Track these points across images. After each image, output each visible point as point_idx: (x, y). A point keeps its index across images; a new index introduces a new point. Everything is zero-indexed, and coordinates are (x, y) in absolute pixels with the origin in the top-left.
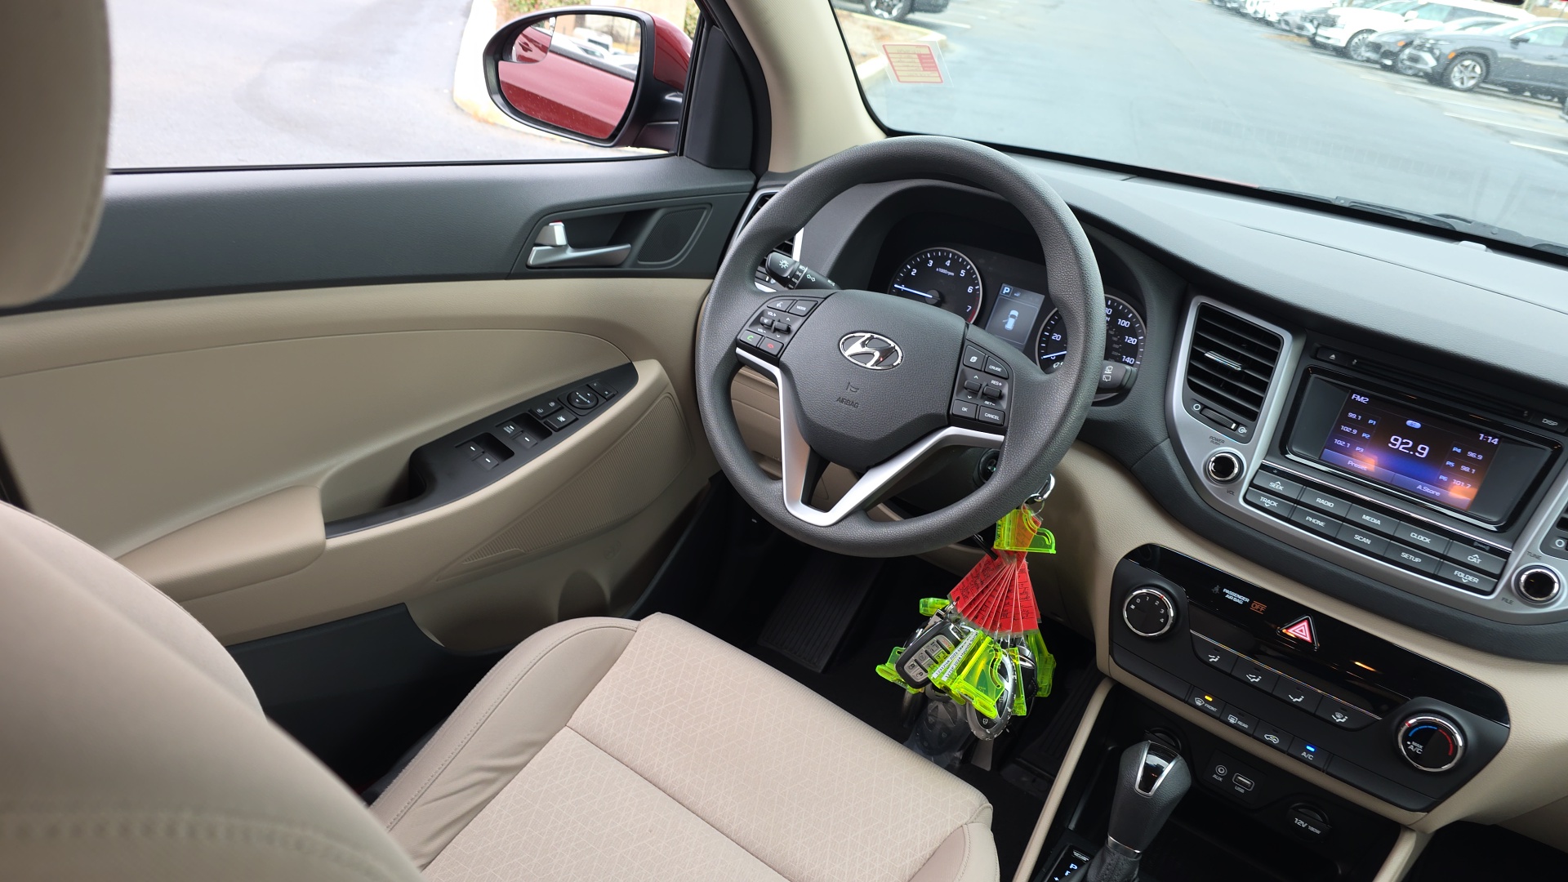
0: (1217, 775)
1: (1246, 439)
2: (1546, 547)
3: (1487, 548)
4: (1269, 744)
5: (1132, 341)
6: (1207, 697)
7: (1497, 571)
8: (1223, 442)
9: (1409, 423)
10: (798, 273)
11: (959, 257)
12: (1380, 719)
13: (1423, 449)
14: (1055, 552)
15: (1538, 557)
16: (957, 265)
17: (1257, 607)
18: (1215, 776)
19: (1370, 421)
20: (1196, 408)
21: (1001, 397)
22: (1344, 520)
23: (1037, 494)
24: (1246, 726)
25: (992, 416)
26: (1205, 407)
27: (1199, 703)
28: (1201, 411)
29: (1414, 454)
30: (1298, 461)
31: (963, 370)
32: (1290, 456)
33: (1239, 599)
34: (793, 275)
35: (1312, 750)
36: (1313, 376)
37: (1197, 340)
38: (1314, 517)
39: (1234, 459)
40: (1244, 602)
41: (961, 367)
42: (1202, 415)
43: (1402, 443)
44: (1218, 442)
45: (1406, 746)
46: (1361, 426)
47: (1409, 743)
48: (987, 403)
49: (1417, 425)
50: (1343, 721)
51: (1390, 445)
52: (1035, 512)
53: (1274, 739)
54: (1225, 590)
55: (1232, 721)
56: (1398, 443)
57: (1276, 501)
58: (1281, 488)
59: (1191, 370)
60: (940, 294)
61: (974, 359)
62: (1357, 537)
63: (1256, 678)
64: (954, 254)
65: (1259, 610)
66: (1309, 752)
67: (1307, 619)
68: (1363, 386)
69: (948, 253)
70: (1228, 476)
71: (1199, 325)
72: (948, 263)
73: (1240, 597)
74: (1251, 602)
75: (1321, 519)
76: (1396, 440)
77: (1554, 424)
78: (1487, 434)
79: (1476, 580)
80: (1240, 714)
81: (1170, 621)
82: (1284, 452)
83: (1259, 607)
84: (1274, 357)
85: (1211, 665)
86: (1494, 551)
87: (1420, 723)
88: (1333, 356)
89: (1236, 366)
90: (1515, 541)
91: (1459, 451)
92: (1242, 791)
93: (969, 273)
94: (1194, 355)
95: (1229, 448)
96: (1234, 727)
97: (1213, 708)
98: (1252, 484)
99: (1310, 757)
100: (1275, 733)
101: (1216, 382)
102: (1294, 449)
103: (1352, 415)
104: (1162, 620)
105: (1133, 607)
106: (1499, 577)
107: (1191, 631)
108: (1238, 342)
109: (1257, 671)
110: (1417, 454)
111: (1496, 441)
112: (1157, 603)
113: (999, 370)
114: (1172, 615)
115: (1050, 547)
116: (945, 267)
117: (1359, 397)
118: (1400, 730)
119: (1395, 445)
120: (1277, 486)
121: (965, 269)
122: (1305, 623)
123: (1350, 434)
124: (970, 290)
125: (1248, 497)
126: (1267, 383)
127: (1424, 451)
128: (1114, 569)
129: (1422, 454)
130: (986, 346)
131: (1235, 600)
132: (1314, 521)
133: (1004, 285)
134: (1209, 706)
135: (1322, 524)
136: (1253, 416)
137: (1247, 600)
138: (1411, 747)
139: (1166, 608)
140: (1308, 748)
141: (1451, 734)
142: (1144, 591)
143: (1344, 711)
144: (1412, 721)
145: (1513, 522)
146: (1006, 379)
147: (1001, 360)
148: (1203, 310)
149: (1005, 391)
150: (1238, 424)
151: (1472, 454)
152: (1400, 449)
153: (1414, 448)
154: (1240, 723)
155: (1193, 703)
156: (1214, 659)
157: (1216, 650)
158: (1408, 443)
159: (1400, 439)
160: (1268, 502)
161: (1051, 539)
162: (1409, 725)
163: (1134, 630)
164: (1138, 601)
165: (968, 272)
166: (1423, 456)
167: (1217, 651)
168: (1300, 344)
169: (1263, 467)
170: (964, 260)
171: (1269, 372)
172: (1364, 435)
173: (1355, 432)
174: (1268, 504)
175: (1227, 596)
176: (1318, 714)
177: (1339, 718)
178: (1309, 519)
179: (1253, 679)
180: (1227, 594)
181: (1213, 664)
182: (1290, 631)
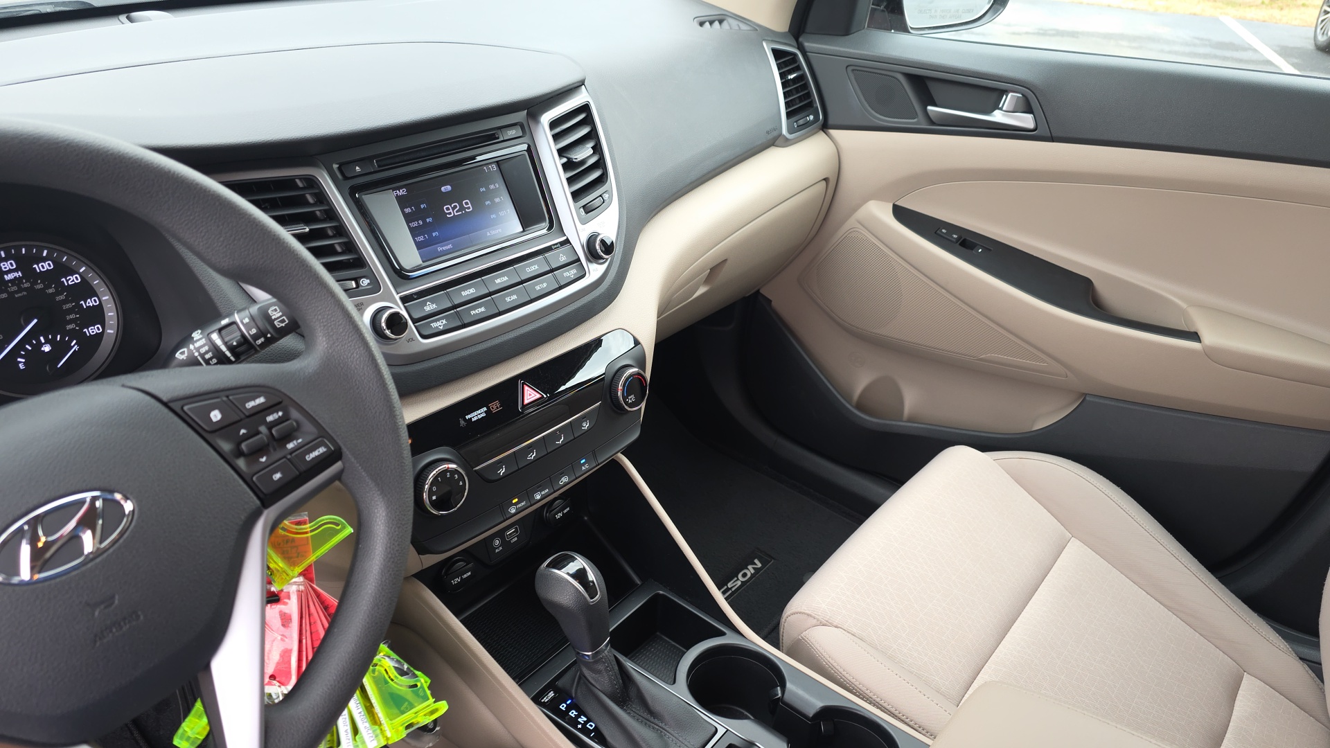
0: (497, 548)
2: (582, 219)
3: (559, 245)
4: (566, 484)
6: (514, 501)
7: (575, 256)
8: (362, 304)
9: (443, 190)
12: (600, 403)
13: (466, 203)
15: (584, 229)
17: (495, 407)
18: (497, 551)
19: (422, 206)
22: (490, 294)
24: (547, 491)
25: (316, 454)
27: (512, 511)
29: (465, 211)
32: (412, 275)
33: (478, 415)
35: (584, 461)
36: (362, 195)
38: (474, 308)
40: (485, 412)
43: (453, 209)
45: (627, 404)
47: (627, 400)
49: (449, 188)
50: (588, 425)
53: (565, 479)
54: (467, 417)
55: (538, 497)
56: (451, 211)
57: (442, 318)
58: (434, 306)
61: (216, 416)
62: (507, 299)
63: (533, 453)
65: (497, 407)
66: (583, 465)
67: (523, 384)
73: (479, 412)
74: (488, 408)
75: (479, 306)
76: (448, 209)
77: (514, 132)
79: (574, 271)
80: (538, 487)
82: (404, 277)
83: (495, 406)
85: (505, 476)
86: (562, 244)
87: (625, 384)
88: (357, 168)
89: (302, 229)
90: (562, 230)
91: (483, 190)
92: (516, 539)
96: (542, 498)
97: (523, 504)
98: (415, 321)
99: (586, 467)
100: (563, 474)
103: (408, 210)
104: (461, 483)
105: (433, 498)
106: (578, 260)
107: (478, 468)
109: (529, 448)
110: (467, 210)
111: (495, 168)
112: (447, 475)
113: (261, 400)
117: (398, 192)
118: (620, 401)
119: (450, 214)
120: (430, 306)
122: (525, 388)
123: (419, 226)
125: (426, 333)
127: (468, 205)
129: (469, 208)
131: (480, 417)
132: (477, 311)
134: (520, 505)
135: (483, 309)
136: (363, 262)
137: (485, 409)
138: (630, 401)
140: (582, 462)
142: (433, 476)
143: (585, 417)
145: (552, 218)
146: (281, 402)
149: (294, 415)
150: (356, 280)
151: (491, 187)
152: (456, 214)
153: (462, 208)
154: (543, 493)
155: (511, 515)
156: (502, 472)
157: (499, 463)
158: (455, 207)
159: (449, 206)
160: (440, 324)
162: (621, 388)
164: (434, 489)
166: (471, 209)
169: (405, 300)
172: (428, 220)
173: (421, 222)
174: (440, 326)
175: (473, 420)
176: (576, 436)
177: (586, 426)
178: (473, 312)
179: (532, 456)
180: (471, 418)
181: (505, 475)
182: (526, 402)
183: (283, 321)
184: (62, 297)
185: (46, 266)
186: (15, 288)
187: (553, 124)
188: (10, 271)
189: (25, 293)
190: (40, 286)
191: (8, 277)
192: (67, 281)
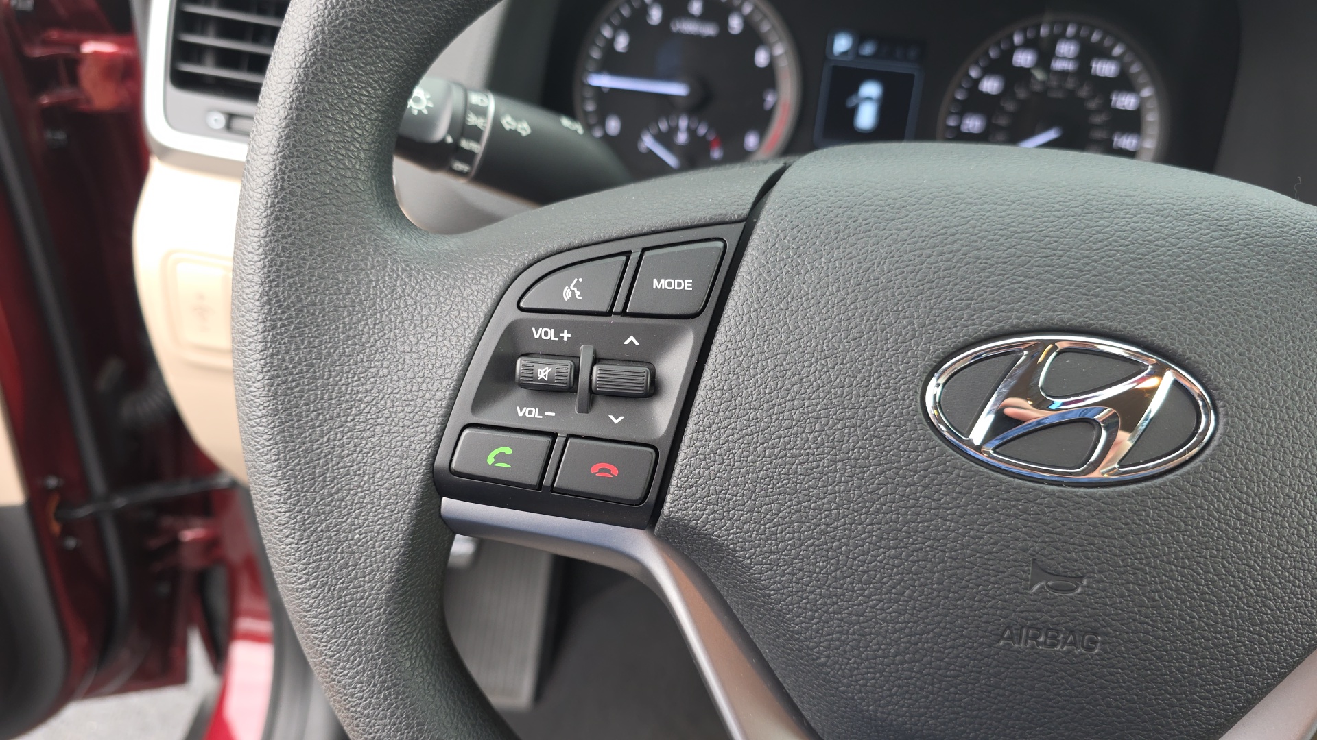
5: (1126, 103)
10: (473, 120)
16: (717, 9)
34: (462, 129)
72: (697, 7)
93: (752, 21)
116: (691, 18)
121: (740, 13)
124: (761, 58)
133: (836, 32)
165: (748, 20)
184: (1099, 119)
185: (1107, 69)
186: (1055, 83)
188: (1064, 58)
189: (1061, 96)
190: (1082, 94)
191: (1056, 66)
192: (1118, 101)
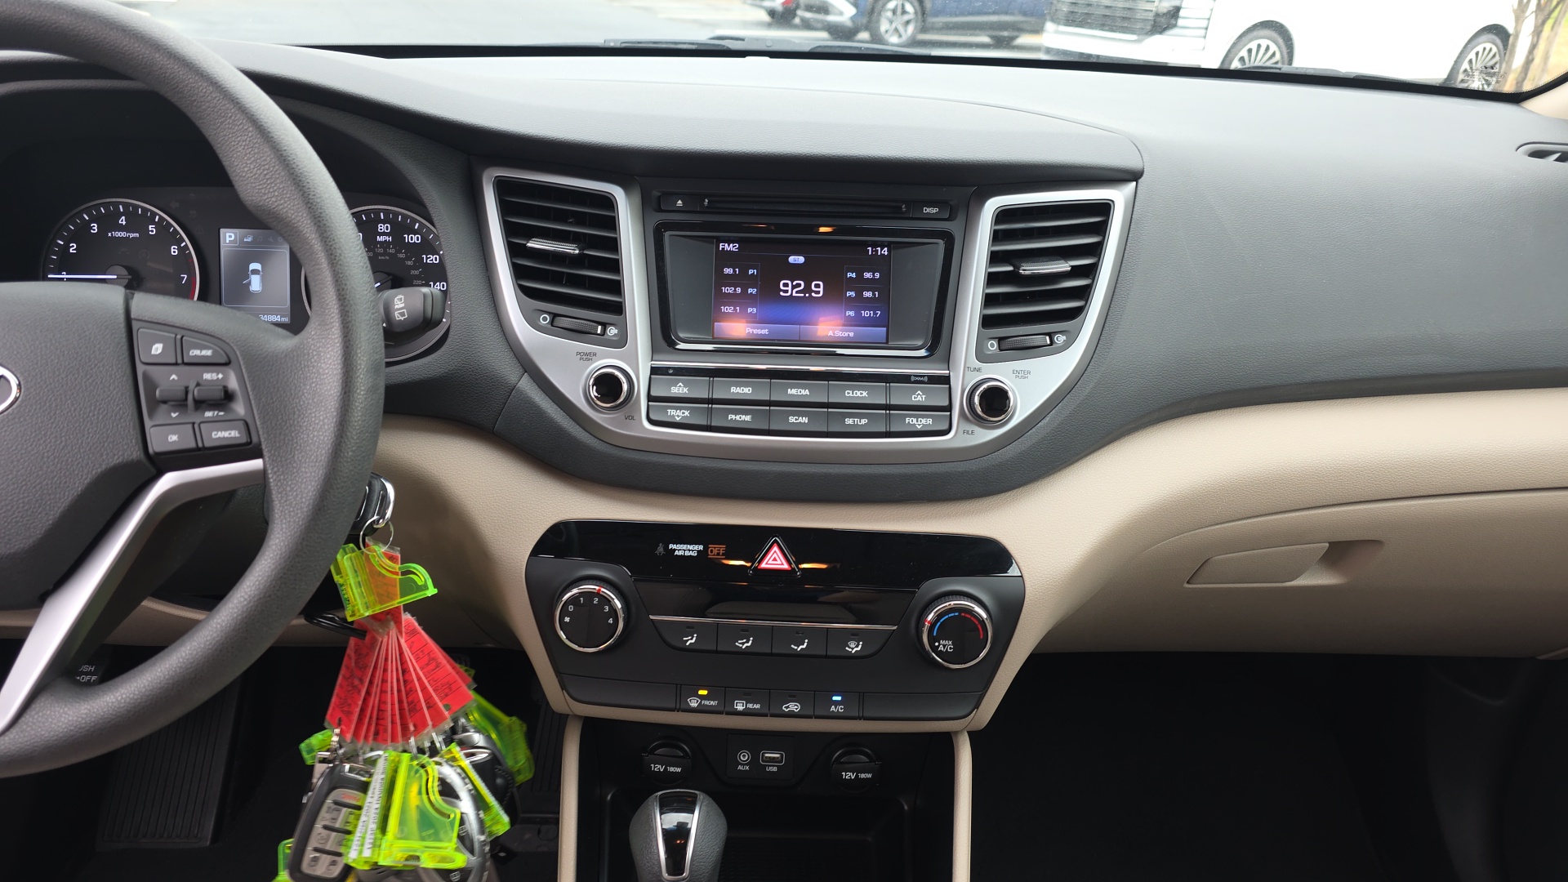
0: (741, 764)
1: (621, 342)
2: (982, 356)
3: (926, 379)
4: (791, 715)
5: (433, 259)
6: (700, 692)
7: (946, 403)
8: (595, 355)
9: (792, 259)
11: (136, 207)
12: (895, 628)
13: (817, 286)
14: (435, 591)
15: (979, 370)
16: (138, 221)
17: (715, 551)
18: (740, 767)
19: (751, 272)
20: (544, 319)
21: (228, 396)
22: (770, 403)
23: (375, 517)
24: (757, 706)
25: (226, 434)
26: (554, 316)
27: (694, 704)
28: (552, 323)
29: (810, 295)
30: (693, 351)
31: (145, 375)
32: (682, 346)
33: (691, 550)
35: (839, 698)
36: (667, 234)
37: (509, 230)
38: (736, 412)
39: (617, 373)
40: (699, 552)
41: (140, 368)
42: (555, 327)
43: (794, 287)
44: (588, 357)
45: (935, 649)
46: (741, 280)
47: (937, 644)
48: (209, 414)
49: (801, 259)
50: (859, 649)
51: (782, 293)
52: (385, 543)
53: (794, 707)
54: (671, 546)
55: (740, 707)
56: (790, 288)
57: (686, 409)
58: (685, 390)
59: (519, 272)
60: (130, 270)
61: (157, 349)
62: (792, 419)
63: (747, 642)
64: (126, 205)
65: (718, 554)
66: (837, 703)
67: (776, 541)
68: (728, 230)
69: (116, 205)
70: (619, 397)
71: (505, 209)
72: (123, 221)
73: (691, 547)
74: (706, 548)
75: (746, 413)
76: (786, 285)
77: (935, 210)
78: (874, 245)
79: (930, 421)
80: (745, 694)
81: (621, 615)
82: (671, 344)
84: (612, 224)
85: (691, 650)
86: (934, 380)
87: (939, 616)
88: (680, 202)
89: (571, 249)
90: (947, 360)
91: (854, 275)
92: (775, 769)
93: (162, 226)
94: (514, 251)
95: (606, 360)
96: (746, 713)
97: (712, 703)
98: (650, 398)
99: (840, 709)
100: (793, 698)
101: (557, 279)
102: (682, 335)
103: (728, 271)
104: (611, 621)
105: (567, 619)
106: (949, 408)
107: (651, 617)
108: (562, 217)
109: (745, 632)
110: (813, 294)
111: (885, 251)
112: (596, 601)
113: (208, 353)
114: (619, 606)
115: (425, 587)
116: (121, 228)
117: (726, 245)
118: (922, 632)
119: (786, 291)
120: (679, 389)
121: (153, 222)
122: (775, 548)
123: (734, 295)
124: (174, 251)
125: (652, 417)
126: (618, 260)
127: (819, 288)
128: (524, 578)
129: (818, 292)
130: (172, 320)
131: (687, 554)
132: (738, 418)
133: (222, 230)
134: (707, 703)
135: (748, 418)
136: (618, 309)
137: (701, 547)
138: (941, 648)
139: (608, 601)
140: (835, 698)
141: (970, 612)
142: (575, 591)
143: (855, 635)
144: (930, 617)
145: (939, 340)
146: (227, 364)
147: (206, 336)
148: (502, 186)
149: (233, 384)
150: (605, 325)
151: (868, 275)
152: (794, 294)
153: (808, 289)
154: (750, 706)
155: (686, 707)
156: (691, 641)
157: (688, 627)
158: (799, 285)
159: (789, 282)
160: (678, 414)
161: (422, 575)
162: (929, 622)
163: (581, 649)
164: (571, 608)
165: (159, 225)
166: (820, 295)
167: (690, 629)
168: (637, 198)
169: (654, 371)
170: (145, 210)
171: (613, 245)
172: (750, 291)
173: (739, 290)
174: (678, 416)
175: (676, 553)
176: (829, 653)
177: (854, 648)
178: (731, 417)
179: (745, 644)
180: (675, 550)
181: (692, 647)
182: (763, 565)
183: (402, 314)
184: (417, 272)
185: (415, 239)
186: (381, 251)
187: (1003, 215)
188: (384, 234)
189: (388, 258)
190: (401, 256)
191: (380, 239)
192: (427, 258)
